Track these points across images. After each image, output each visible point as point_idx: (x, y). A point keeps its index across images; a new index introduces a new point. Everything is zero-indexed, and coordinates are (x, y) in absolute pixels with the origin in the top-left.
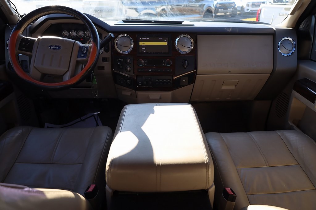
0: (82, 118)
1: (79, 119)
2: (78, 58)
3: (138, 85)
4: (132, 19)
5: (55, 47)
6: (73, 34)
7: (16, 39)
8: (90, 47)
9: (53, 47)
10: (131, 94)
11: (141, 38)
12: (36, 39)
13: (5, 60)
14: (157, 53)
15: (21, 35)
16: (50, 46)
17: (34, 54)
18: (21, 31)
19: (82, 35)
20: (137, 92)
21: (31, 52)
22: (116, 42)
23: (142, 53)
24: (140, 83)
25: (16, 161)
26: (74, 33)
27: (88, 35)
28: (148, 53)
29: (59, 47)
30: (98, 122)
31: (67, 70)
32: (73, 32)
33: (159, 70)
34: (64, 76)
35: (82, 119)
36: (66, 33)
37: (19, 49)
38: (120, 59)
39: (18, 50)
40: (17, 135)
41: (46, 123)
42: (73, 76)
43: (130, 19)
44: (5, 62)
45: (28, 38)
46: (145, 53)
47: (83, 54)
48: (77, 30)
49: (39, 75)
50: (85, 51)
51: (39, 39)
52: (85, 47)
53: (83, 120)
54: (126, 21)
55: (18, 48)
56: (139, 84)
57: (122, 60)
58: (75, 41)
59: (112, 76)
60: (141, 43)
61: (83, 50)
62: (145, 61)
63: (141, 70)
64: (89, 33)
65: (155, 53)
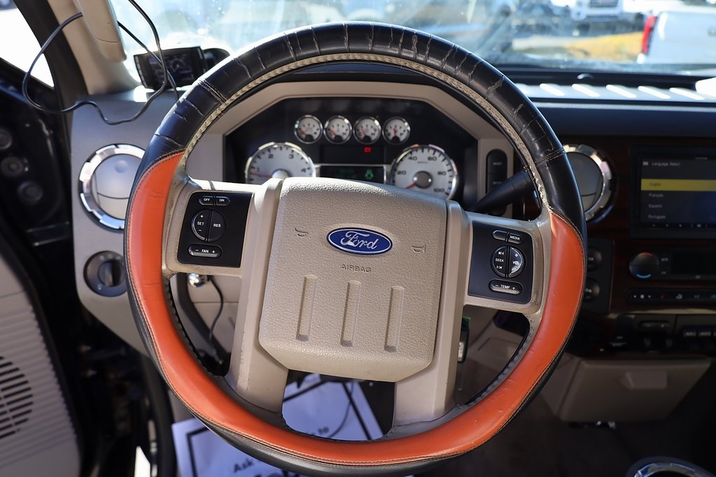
5: (361, 238)
9: (350, 243)
11: (646, 163)
14: (712, 227)
18: (183, 158)
19: (369, 135)
23: (649, 225)
24: (619, 341)
26: (337, 127)
27: (395, 132)
28: (673, 226)
31: (427, 363)
46: (659, 224)
50: (518, 264)
61: (500, 257)
62: (663, 260)
63: (642, 297)
64: (401, 128)
65: (703, 226)
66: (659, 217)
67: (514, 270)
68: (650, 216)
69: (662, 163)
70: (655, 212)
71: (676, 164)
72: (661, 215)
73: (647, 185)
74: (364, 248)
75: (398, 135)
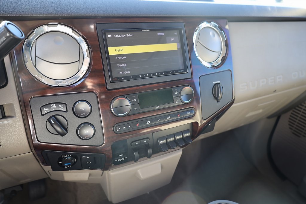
11: (110, 36)
14: (160, 74)
24: (121, 158)
33: (169, 118)
38: (53, 107)
62: (133, 101)
65: (155, 74)
66: (126, 73)
68: (119, 72)
69: (121, 35)
70: (122, 69)
71: (131, 35)
72: (127, 71)
73: (112, 51)
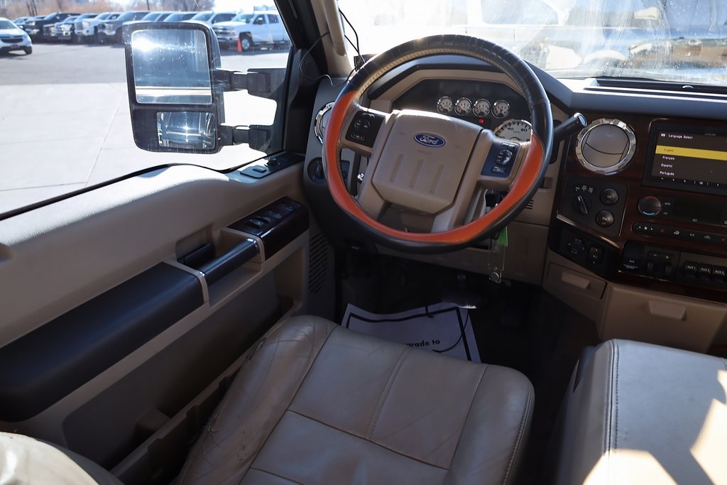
0: (431, 308)
1: (422, 310)
2: (483, 173)
3: (624, 269)
4: (620, 75)
5: (430, 138)
6: (462, 107)
7: (345, 112)
8: (525, 150)
9: (424, 140)
10: (589, 287)
11: (663, 135)
12: (388, 116)
13: (305, 152)
14: (713, 185)
15: (355, 104)
16: (419, 137)
17: (376, 151)
18: (358, 95)
19: (484, 111)
20: (610, 284)
21: (371, 145)
22: (581, 139)
23: (659, 178)
24: (631, 264)
25: (289, 406)
26: (464, 105)
27: (501, 110)
28: (679, 181)
29: (440, 142)
30: (465, 330)
31: (449, 203)
32: (463, 102)
33: (707, 237)
34: (438, 219)
35: (429, 311)
36: (445, 103)
37: (348, 137)
38: (584, 188)
39: (345, 140)
40: (300, 337)
41: (349, 305)
42: (461, 221)
43: (613, 76)
44: (303, 159)
45: (370, 110)
46: (668, 179)
47: (500, 165)
48: (473, 97)
49: (378, 205)
50: (508, 159)
51: (394, 116)
52: (507, 147)
53: (430, 315)
54: (604, 81)
55: (345, 133)
56: (628, 267)
57: (591, 190)
58: (482, 130)
59: (548, 228)
60: (660, 150)
61: (501, 155)
62: (665, 203)
63: (646, 228)
64: (503, 107)
65: (705, 183)
66: (668, 174)
67: (505, 161)
69: (677, 135)
70: (665, 169)
71: (688, 137)
74: (431, 144)
75: (503, 112)
